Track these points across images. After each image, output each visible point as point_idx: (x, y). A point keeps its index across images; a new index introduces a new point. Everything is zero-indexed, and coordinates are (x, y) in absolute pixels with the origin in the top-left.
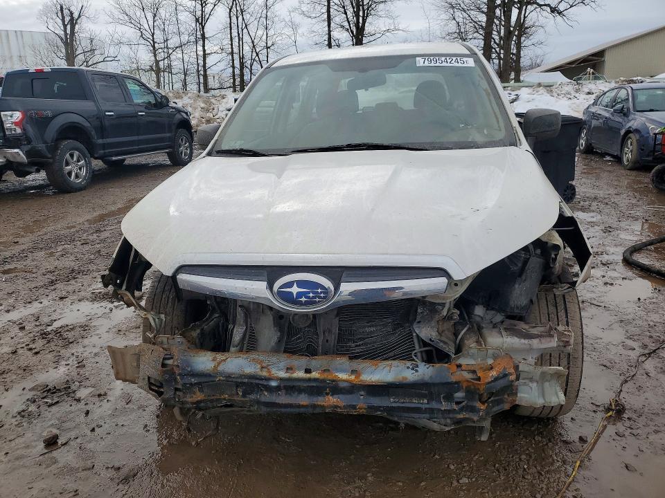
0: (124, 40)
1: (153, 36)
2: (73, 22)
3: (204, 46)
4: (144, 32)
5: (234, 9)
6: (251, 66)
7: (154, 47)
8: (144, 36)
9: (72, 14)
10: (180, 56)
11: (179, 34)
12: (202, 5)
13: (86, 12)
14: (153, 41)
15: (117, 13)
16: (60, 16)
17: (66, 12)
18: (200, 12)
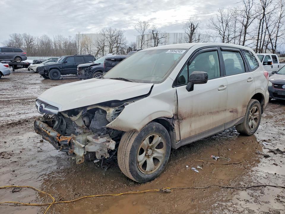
0: (211, 35)
1: (224, 33)
2: (194, 29)
3: (245, 37)
4: (221, 32)
5: (262, 20)
6: (267, 45)
7: (224, 37)
8: (220, 33)
9: (194, 26)
10: (234, 41)
11: (235, 32)
12: (247, 19)
13: (199, 26)
14: (224, 35)
15: (211, 25)
16: (191, 28)
17: (192, 26)
18: (246, 22)
